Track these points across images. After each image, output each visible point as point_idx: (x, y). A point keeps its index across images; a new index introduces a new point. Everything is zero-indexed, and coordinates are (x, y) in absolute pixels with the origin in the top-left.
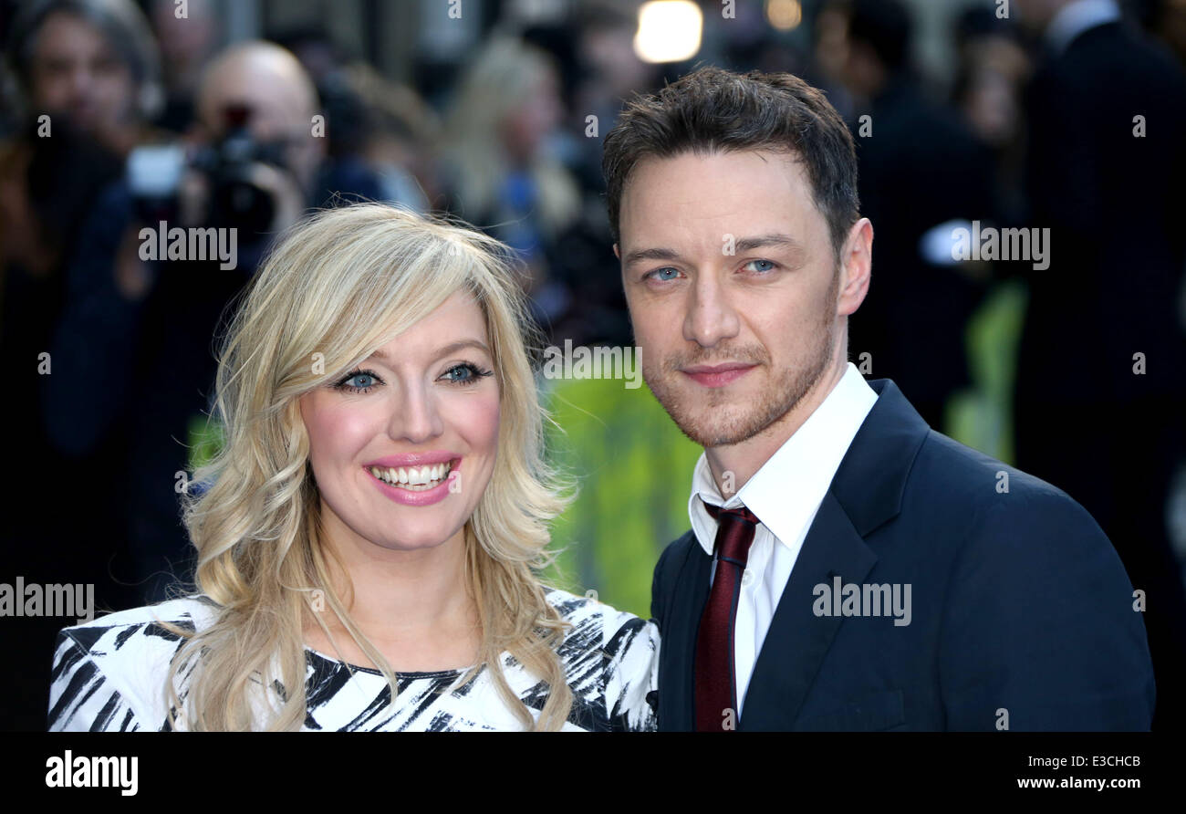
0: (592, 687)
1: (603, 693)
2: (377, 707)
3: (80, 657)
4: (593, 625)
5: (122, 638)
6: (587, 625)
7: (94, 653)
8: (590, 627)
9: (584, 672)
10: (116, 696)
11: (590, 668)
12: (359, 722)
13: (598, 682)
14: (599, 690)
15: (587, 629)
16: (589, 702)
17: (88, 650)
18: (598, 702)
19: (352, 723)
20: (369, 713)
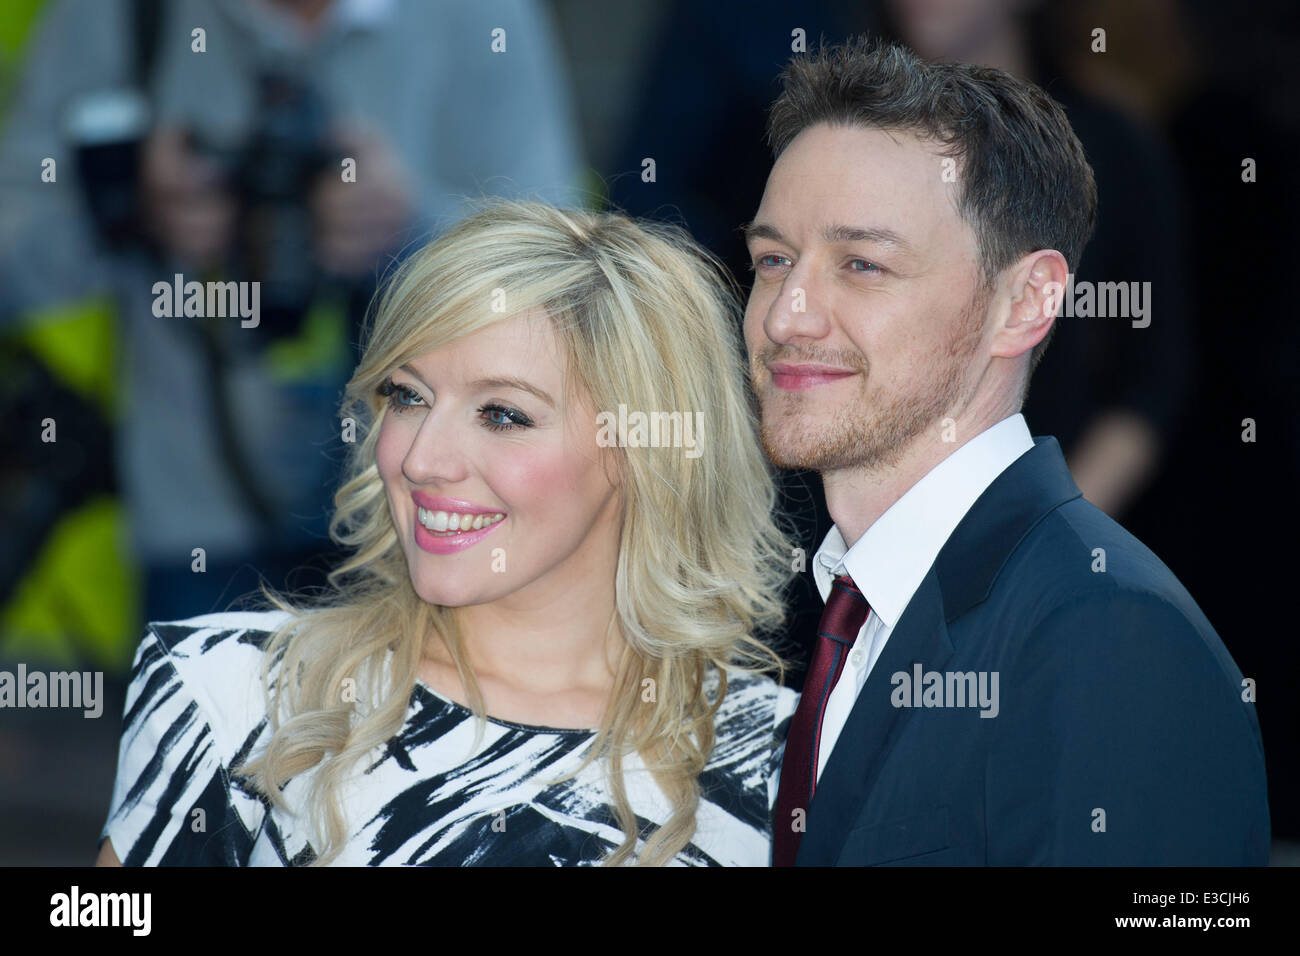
0: (754, 770)
1: (766, 779)
2: (488, 758)
3: (159, 656)
4: (763, 707)
5: (211, 642)
6: (757, 705)
7: (175, 654)
8: (760, 708)
9: (748, 752)
10: (193, 706)
11: (756, 749)
12: (463, 771)
13: (762, 765)
14: (762, 776)
15: (756, 710)
16: (749, 789)
17: (170, 650)
18: (760, 790)
19: (454, 770)
20: (476, 764)
